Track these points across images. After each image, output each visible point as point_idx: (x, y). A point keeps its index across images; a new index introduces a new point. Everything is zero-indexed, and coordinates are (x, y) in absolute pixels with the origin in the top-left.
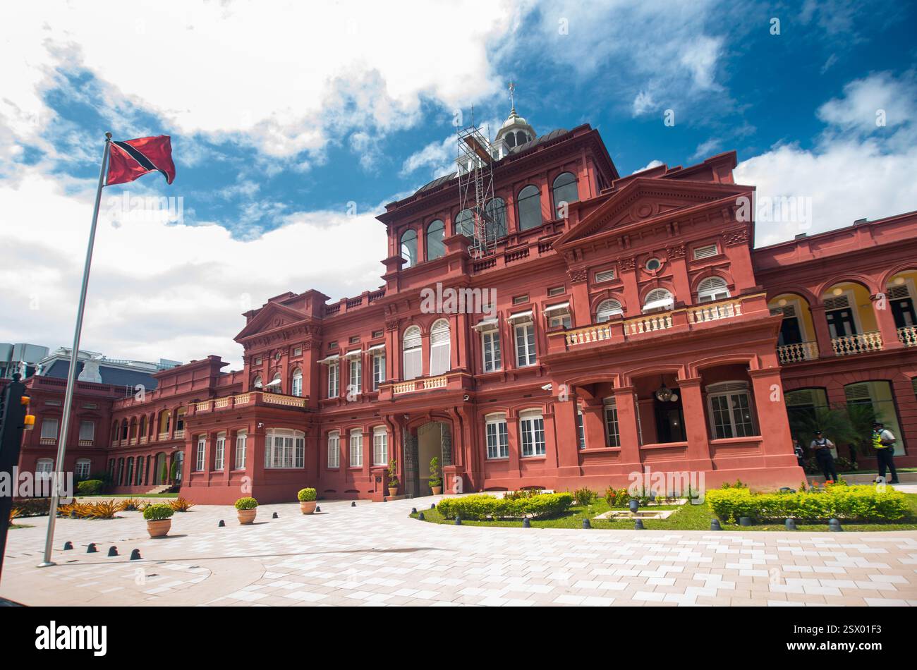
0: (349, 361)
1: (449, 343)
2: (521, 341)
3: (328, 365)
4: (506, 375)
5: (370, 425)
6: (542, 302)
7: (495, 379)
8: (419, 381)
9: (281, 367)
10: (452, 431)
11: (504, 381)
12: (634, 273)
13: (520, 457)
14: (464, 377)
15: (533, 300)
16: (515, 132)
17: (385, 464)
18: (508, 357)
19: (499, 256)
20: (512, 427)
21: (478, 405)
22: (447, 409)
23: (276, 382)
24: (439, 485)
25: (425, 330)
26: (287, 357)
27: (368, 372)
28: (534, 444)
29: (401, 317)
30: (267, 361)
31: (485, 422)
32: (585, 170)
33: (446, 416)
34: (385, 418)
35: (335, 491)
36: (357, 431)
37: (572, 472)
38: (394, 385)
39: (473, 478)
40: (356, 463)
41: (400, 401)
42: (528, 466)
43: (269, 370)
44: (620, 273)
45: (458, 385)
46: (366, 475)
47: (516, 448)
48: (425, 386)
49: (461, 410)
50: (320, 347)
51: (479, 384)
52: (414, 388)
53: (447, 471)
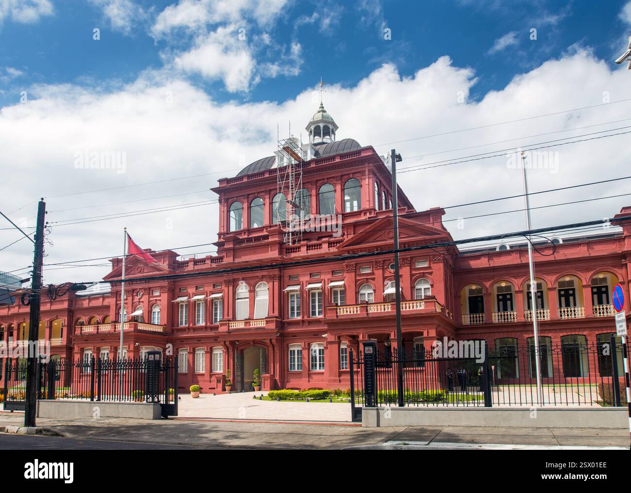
0: (195, 302)
1: (268, 298)
2: (314, 301)
3: (179, 303)
4: (303, 321)
5: (211, 346)
6: (328, 279)
7: (296, 323)
8: (247, 321)
9: (143, 302)
10: (267, 354)
11: (302, 325)
12: (381, 271)
13: (309, 371)
14: (276, 321)
15: (323, 277)
16: (322, 125)
17: (221, 372)
18: (305, 310)
19: (303, 245)
20: (305, 353)
21: (285, 338)
22: (264, 340)
23: (138, 313)
24: (259, 386)
25: (252, 288)
26: (148, 296)
27: (210, 311)
28: (318, 363)
29: (235, 278)
30: (131, 297)
31: (288, 348)
32: (367, 180)
33: (265, 344)
34: (223, 343)
35: (184, 388)
36: (201, 349)
37: (335, 381)
38: (230, 323)
39: (280, 382)
40: (199, 370)
41: (234, 333)
42: (314, 376)
43: (133, 303)
44: (374, 268)
45: (272, 326)
46: (207, 378)
47: (307, 365)
48: (251, 325)
49: (274, 341)
50: (174, 290)
51: (286, 325)
52: (243, 325)
53: (265, 377)
